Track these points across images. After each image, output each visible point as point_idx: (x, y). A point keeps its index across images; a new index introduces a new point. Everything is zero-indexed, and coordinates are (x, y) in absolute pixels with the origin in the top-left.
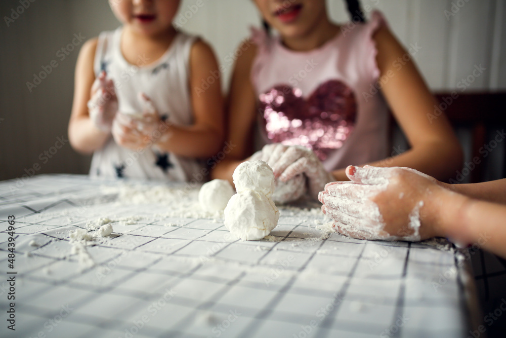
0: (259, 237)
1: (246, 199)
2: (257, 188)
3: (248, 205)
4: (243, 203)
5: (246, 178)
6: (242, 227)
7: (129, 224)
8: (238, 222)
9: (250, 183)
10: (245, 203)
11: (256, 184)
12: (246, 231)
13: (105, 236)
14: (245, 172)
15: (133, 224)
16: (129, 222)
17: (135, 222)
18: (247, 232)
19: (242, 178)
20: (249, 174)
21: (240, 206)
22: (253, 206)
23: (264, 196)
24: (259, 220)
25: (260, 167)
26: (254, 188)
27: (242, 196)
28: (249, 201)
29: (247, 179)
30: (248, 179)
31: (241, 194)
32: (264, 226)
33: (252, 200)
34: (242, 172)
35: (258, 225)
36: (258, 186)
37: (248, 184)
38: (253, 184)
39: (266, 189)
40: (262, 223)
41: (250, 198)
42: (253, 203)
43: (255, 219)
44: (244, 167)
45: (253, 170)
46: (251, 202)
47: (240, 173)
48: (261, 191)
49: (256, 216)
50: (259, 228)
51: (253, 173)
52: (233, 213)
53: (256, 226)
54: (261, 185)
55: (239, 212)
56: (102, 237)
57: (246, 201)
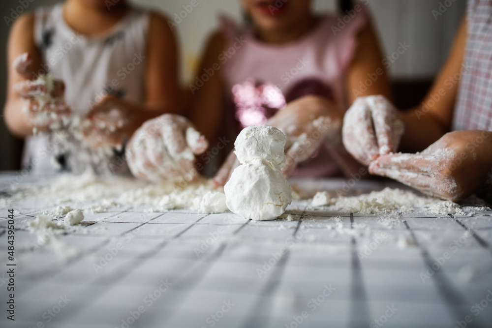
0: (275, 215)
1: (257, 169)
2: (268, 155)
3: (260, 176)
4: (253, 174)
5: (254, 144)
6: (252, 203)
7: (98, 212)
8: (248, 198)
9: (260, 150)
10: (256, 173)
11: (268, 151)
12: (258, 208)
13: (75, 224)
14: (253, 137)
15: (103, 212)
16: (98, 209)
17: (105, 210)
18: (260, 209)
19: (249, 144)
20: (259, 139)
21: (251, 177)
22: (266, 177)
23: (277, 166)
24: (275, 194)
25: (272, 130)
26: (265, 156)
27: (250, 165)
28: (261, 172)
29: (255, 146)
30: (257, 145)
31: (250, 163)
32: (281, 202)
33: (265, 169)
34: (249, 137)
35: (273, 200)
36: (270, 153)
37: (258, 150)
38: (263, 151)
39: (279, 157)
40: (278, 197)
41: (262, 167)
42: (267, 173)
43: (270, 193)
44: (251, 130)
45: (264, 133)
46: (264, 172)
47: (247, 139)
48: (273, 160)
49: (271, 189)
50: (275, 204)
51: (263, 138)
52: (241, 187)
53: (271, 201)
54: (273, 152)
55: (249, 185)
56: (71, 225)
57: (258, 171)
